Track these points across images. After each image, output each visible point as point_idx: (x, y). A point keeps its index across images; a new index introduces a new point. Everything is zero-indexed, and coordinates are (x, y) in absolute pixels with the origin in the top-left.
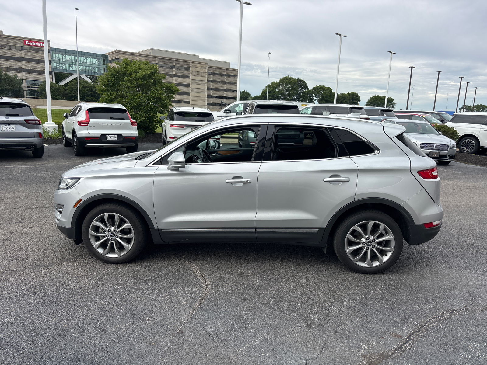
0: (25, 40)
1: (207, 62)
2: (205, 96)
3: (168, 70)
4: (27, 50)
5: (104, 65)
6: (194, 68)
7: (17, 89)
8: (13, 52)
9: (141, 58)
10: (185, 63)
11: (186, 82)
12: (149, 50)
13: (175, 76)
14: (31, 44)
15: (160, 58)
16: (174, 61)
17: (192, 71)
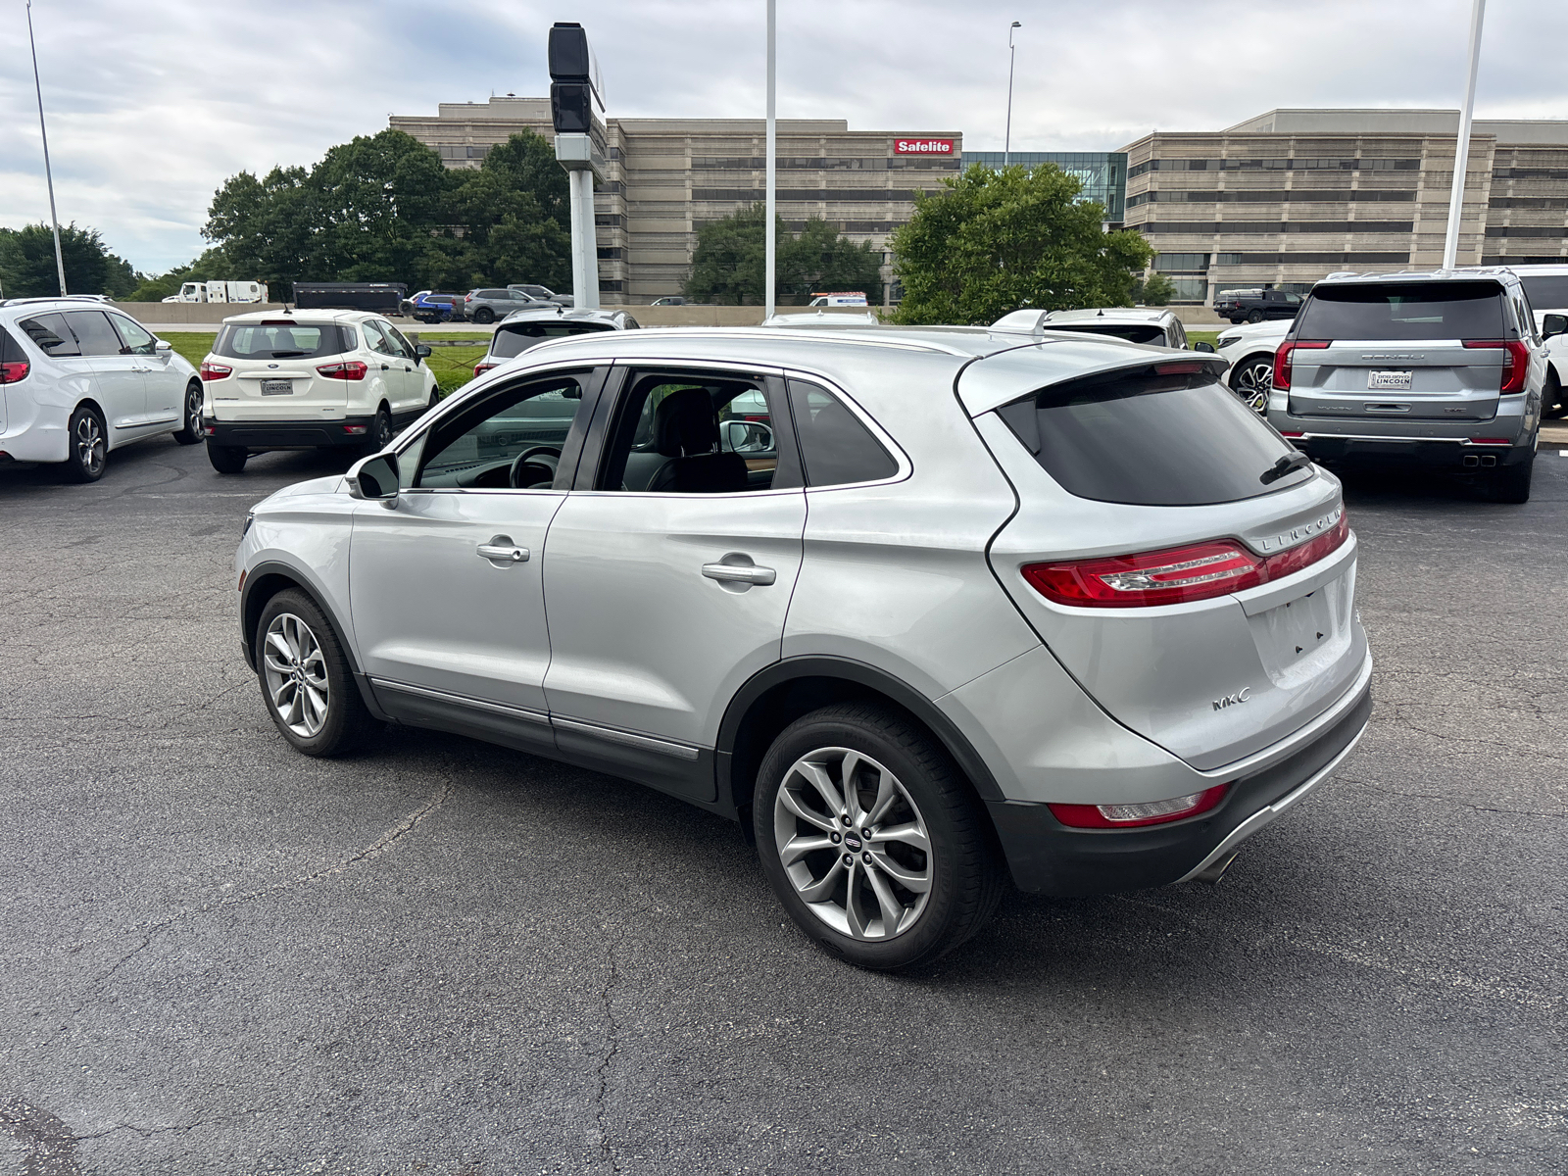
0: (897, 138)
1: (1493, 133)
2: (1475, 259)
3: (1333, 177)
4: (901, 167)
5: (1111, 187)
6: (1437, 160)
7: (868, 281)
8: (866, 177)
9: (1236, 147)
10: (1403, 147)
11: (1400, 216)
12: (1271, 114)
13: (1356, 196)
14: (912, 148)
15: (1302, 140)
16: (1359, 143)
17: (1427, 172)
